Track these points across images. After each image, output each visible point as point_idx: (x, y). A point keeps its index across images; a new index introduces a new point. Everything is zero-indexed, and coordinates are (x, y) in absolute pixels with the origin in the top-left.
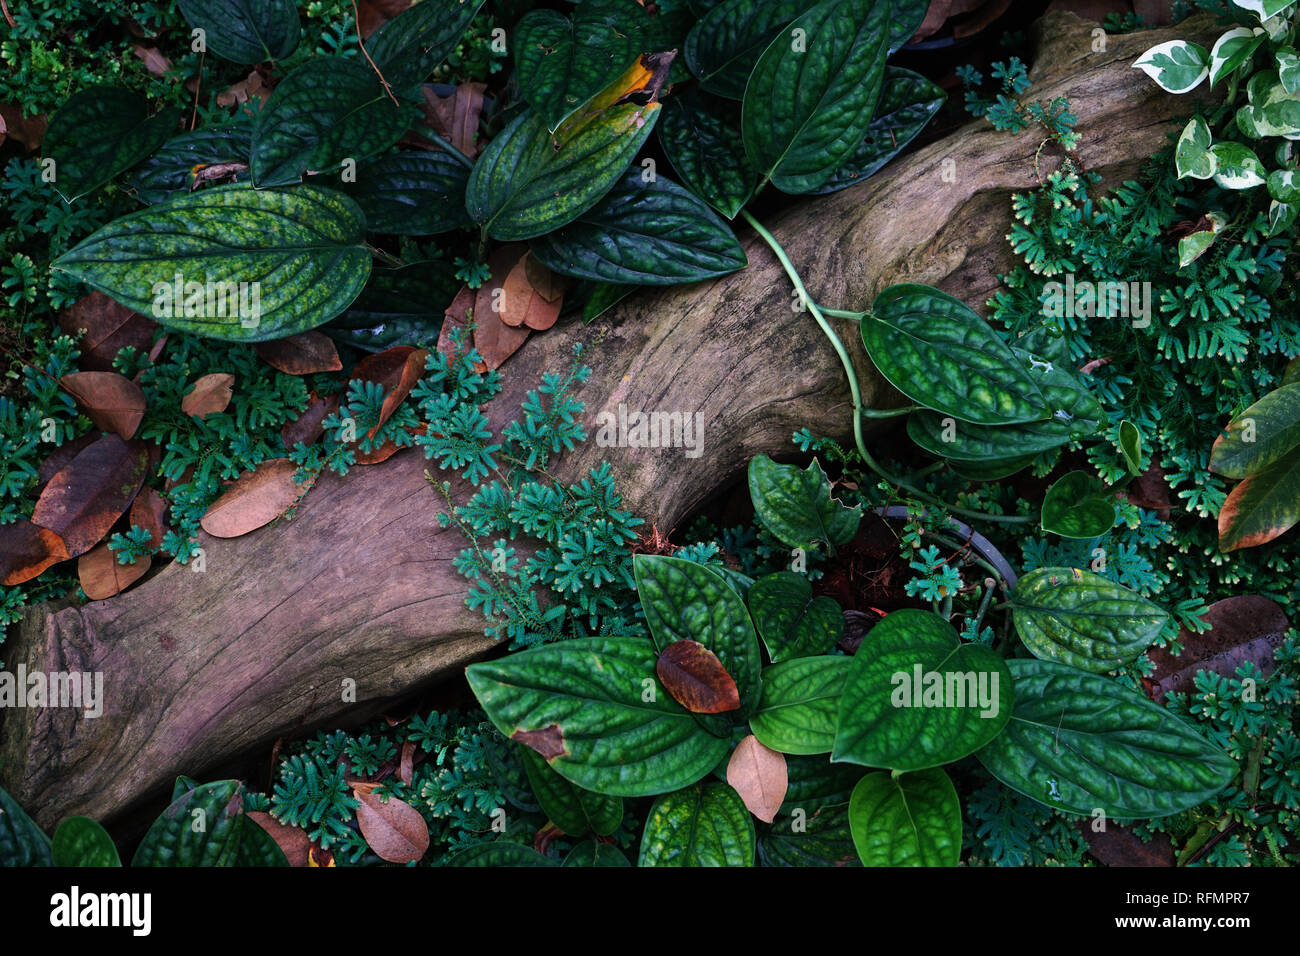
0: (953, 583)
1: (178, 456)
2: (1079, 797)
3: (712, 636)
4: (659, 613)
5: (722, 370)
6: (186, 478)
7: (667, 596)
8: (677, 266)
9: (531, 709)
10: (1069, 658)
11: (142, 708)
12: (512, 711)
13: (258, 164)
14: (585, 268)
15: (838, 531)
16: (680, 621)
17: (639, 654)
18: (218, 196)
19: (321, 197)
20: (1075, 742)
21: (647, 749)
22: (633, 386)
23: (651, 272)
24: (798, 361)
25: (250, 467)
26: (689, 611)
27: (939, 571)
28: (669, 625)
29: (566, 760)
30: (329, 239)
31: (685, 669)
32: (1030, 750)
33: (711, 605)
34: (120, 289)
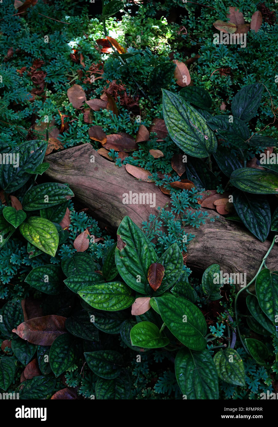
0: (220, 335)
1: (139, 153)
2: (183, 382)
3: (168, 273)
4: (166, 257)
5: (234, 249)
6: (135, 158)
7: (171, 256)
8: (252, 225)
9: (126, 236)
10: (218, 368)
11: (79, 171)
12: (123, 232)
13: (211, 120)
14: (237, 206)
15: (213, 296)
16: (167, 263)
17: (153, 258)
18: (198, 116)
19: (213, 138)
20: (196, 375)
21: (132, 272)
22: (217, 232)
23: (246, 221)
24: (248, 267)
25: (145, 168)
26: (171, 265)
27: (220, 330)
28: (165, 261)
29: (119, 252)
30: (205, 145)
31: (157, 271)
32: (187, 365)
33: (175, 268)
34: (165, 104)
